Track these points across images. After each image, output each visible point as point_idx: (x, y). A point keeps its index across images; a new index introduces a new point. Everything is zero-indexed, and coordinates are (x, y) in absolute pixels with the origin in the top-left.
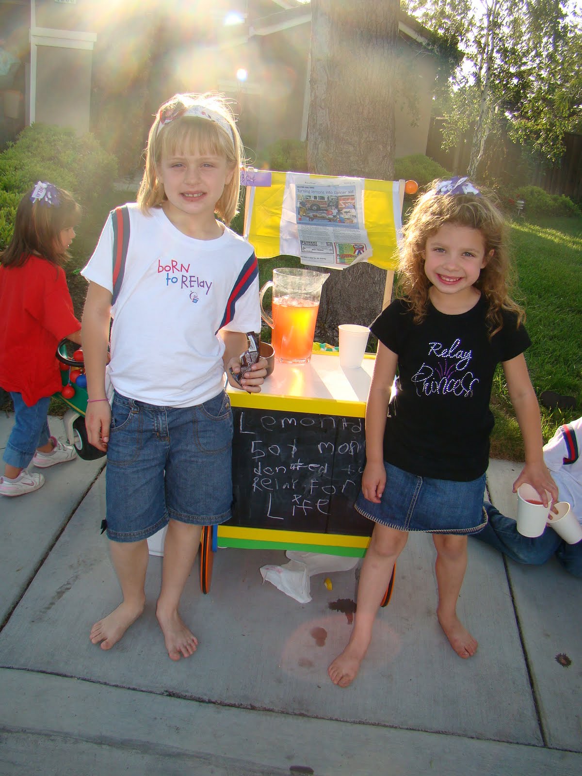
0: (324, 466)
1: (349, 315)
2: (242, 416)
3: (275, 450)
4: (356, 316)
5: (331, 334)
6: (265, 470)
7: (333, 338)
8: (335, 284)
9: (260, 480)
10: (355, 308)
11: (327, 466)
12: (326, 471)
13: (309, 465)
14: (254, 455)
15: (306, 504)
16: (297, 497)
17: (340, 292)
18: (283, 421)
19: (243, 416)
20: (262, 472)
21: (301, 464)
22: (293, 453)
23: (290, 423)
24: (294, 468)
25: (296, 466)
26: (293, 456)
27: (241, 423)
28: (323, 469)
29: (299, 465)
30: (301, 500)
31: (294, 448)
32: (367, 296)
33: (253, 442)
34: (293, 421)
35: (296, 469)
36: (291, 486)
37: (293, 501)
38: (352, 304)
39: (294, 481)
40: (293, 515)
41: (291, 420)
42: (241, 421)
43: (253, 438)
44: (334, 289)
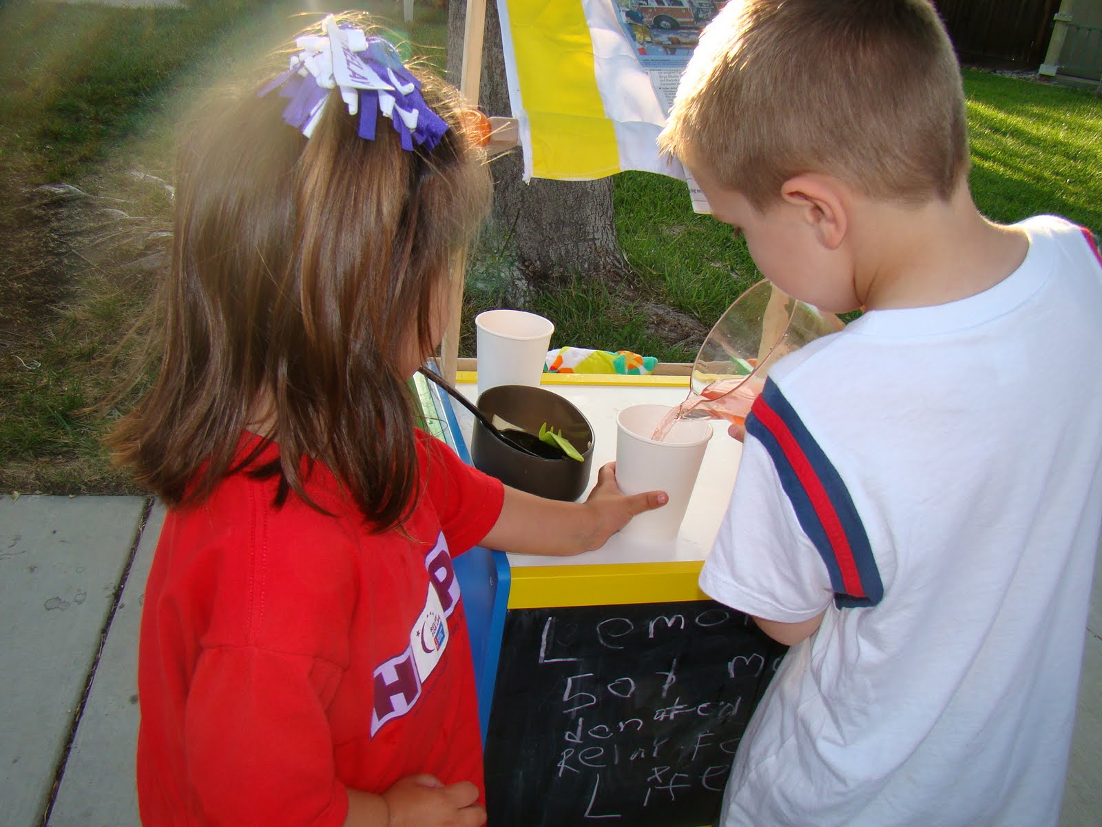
0: (734, 703)
1: (539, 237)
2: (547, 627)
3: (624, 687)
4: (553, 238)
5: (507, 273)
6: (594, 732)
7: (514, 283)
8: (513, 180)
9: (576, 754)
10: (550, 224)
11: (741, 701)
12: (735, 711)
13: (700, 706)
14: (570, 704)
15: (678, 780)
16: (658, 771)
17: (522, 195)
18: (652, 625)
19: (551, 625)
20: (585, 736)
21: (681, 707)
22: (666, 687)
23: (670, 625)
24: (662, 716)
25: (668, 712)
26: (664, 694)
27: (544, 643)
28: (730, 709)
29: (676, 709)
30: (666, 778)
31: (671, 676)
32: (571, 201)
33: (569, 680)
34: (678, 622)
35: (667, 719)
36: (649, 754)
37: (649, 779)
38: (544, 216)
39: (657, 743)
40: (645, 804)
41: (673, 620)
42: (544, 636)
43: (571, 669)
44: (510, 188)
